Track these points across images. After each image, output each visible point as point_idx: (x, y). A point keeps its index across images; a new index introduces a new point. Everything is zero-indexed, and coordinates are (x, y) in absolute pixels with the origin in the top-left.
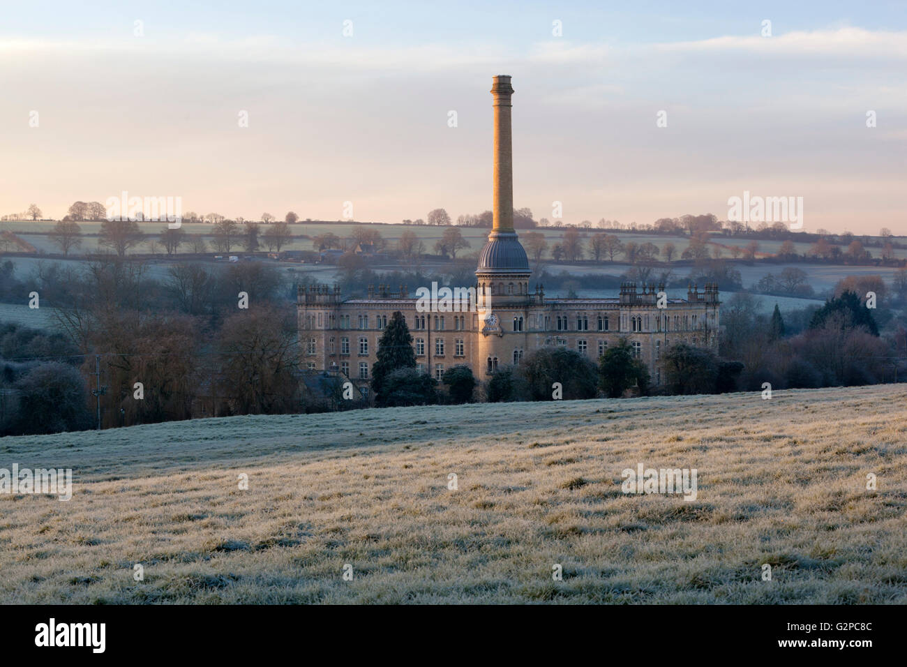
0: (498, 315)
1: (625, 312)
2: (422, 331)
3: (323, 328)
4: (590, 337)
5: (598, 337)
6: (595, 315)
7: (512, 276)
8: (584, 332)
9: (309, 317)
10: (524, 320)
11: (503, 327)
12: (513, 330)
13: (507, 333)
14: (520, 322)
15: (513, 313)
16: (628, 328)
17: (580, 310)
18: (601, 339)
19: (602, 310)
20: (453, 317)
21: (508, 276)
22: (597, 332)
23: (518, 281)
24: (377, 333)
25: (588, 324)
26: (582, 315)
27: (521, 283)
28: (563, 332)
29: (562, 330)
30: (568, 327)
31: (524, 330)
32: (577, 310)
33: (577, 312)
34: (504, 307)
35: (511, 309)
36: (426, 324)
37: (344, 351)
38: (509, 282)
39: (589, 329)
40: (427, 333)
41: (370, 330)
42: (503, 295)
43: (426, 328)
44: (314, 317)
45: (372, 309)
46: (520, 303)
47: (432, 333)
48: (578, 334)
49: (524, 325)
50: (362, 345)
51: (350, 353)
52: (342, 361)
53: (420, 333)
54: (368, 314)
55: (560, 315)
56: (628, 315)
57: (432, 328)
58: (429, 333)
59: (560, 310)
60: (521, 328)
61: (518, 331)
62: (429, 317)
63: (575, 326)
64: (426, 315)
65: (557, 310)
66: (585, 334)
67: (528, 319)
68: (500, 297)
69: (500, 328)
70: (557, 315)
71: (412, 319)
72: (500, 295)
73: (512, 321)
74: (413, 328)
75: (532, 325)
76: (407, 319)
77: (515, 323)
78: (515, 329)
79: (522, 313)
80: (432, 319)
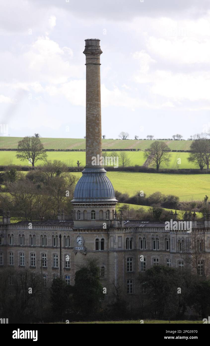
0: (83, 238)
1: (173, 236)
2: (56, 248)
4: (161, 256)
5: (165, 256)
6: (163, 237)
7: (95, 205)
8: (157, 251)
10: (105, 241)
11: (86, 247)
12: (94, 249)
13: (89, 252)
14: (102, 243)
15: (95, 235)
16: (176, 249)
17: (154, 232)
18: (167, 257)
21: (89, 205)
22: (165, 251)
23: (100, 209)
24: (29, 248)
25: (160, 245)
26: (155, 237)
27: (102, 211)
29: (143, 249)
30: (146, 247)
31: (105, 249)
32: (152, 232)
33: (152, 234)
34: (88, 230)
35: (93, 232)
38: (92, 209)
39: (160, 249)
40: (59, 250)
41: (26, 247)
42: (87, 220)
43: (59, 246)
47: (63, 250)
48: (153, 253)
49: (105, 246)
51: (14, 265)
53: (55, 250)
54: (24, 233)
55: (141, 237)
56: (175, 238)
57: (63, 246)
58: (61, 249)
59: (141, 232)
60: (102, 248)
61: (100, 250)
62: (60, 237)
63: (151, 245)
64: (58, 235)
65: (139, 232)
66: (158, 253)
67: (110, 240)
68: (84, 222)
69: (84, 247)
70: (139, 237)
71: (51, 238)
72: (84, 220)
73: (94, 242)
74: (51, 246)
75: (112, 245)
76: (47, 238)
77: (97, 243)
78: (97, 248)
79: (103, 235)
80: (62, 238)
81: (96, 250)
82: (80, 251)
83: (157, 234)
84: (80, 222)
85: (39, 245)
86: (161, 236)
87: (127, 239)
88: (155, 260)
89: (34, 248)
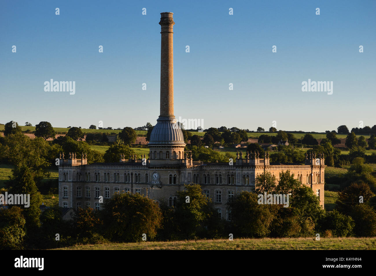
0: (159, 174)
1: (239, 172)
2: (128, 183)
3: (71, 180)
4: (224, 189)
6: (226, 174)
7: (169, 147)
8: (219, 185)
9: (65, 173)
10: (177, 177)
11: (162, 181)
12: (168, 183)
13: (164, 185)
14: (175, 178)
15: (169, 172)
16: (241, 182)
17: (217, 170)
18: (229, 190)
19: (230, 170)
20: (145, 174)
21: (165, 147)
22: (227, 185)
23: (173, 150)
24: (104, 184)
25: (222, 180)
26: (218, 174)
27: (175, 152)
28: (207, 185)
29: (207, 183)
30: (210, 181)
31: (177, 183)
32: (215, 170)
33: (215, 171)
34: (163, 168)
35: (167, 169)
36: (130, 179)
37: (87, 196)
38: (166, 150)
39: (222, 183)
40: (131, 185)
41: (101, 183)
42: (163, 159)
43: (131, 182)
44: (67, 173)
45: (102, 169)
46: (174, 165)
47: (134, 185)
48: (216, 187)
49: (177, 180)
50: (97, 192)
51: (90, 197)
52: (86, 202)
53: (127, 185)
54: (100, 172)
55: (205, 174)
56: (241, 174)
57: (134, 182)
58: (132, 185)
59: (206, 170)
60: (175, 182)
61: (173, 184)
62: (132, 174)
63: (214, 181)
64: (130, 173)
65: (204, 170)
66: (220, 187)
67: (181, 176)
68: (160, 161)
69: (160, 181)
70: (203, 174)
71: (123, 175)
72: (160, 159)
73: (168, 177)
74: (124, 182)
75: (183, 180)
76: (120, 175)
77: (171, 178)
78: (170, 182)
79: (175, 172)
80: (134, 176)
81: (170, 183)
82: (156, 185)
83: (220, 171)
84: (156, 161)
85: (113, 181)
86: (224, 173)
87: (195, 175)
88: (218, 192)
89: (108, 184)
